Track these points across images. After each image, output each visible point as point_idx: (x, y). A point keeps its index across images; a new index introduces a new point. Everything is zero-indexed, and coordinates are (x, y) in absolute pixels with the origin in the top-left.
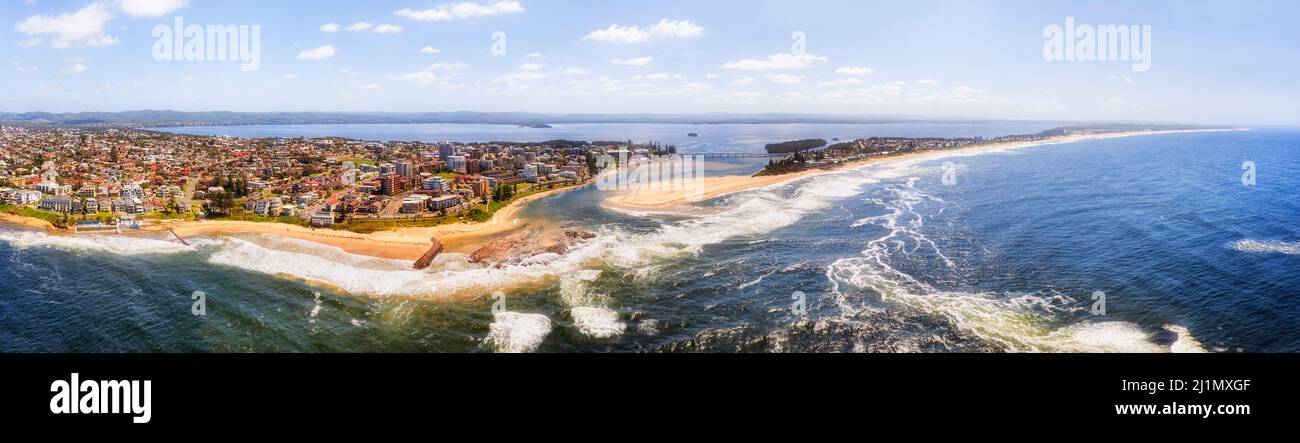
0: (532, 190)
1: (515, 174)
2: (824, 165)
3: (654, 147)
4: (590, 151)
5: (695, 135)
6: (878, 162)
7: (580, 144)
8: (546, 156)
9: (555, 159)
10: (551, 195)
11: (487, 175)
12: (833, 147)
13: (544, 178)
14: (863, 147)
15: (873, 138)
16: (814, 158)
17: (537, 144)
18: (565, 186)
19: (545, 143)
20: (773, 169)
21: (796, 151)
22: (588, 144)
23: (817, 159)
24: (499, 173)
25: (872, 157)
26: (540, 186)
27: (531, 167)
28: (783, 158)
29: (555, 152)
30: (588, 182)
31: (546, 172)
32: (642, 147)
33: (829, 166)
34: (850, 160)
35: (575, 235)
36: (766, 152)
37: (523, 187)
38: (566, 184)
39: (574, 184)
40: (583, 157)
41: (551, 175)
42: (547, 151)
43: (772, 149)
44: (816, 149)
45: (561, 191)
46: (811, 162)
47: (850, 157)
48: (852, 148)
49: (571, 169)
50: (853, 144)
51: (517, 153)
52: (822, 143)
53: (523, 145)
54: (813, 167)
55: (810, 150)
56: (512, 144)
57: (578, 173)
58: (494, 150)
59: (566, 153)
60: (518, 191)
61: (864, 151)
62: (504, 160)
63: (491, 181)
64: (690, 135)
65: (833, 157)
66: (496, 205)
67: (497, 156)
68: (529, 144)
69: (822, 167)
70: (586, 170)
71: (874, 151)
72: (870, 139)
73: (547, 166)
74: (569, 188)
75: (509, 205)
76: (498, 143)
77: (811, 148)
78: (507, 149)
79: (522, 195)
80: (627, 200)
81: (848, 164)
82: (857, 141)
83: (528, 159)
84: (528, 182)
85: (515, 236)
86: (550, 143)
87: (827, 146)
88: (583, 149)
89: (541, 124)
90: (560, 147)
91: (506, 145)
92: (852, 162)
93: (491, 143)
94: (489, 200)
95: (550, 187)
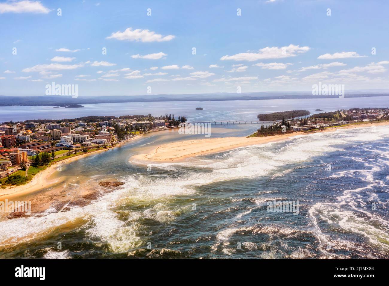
0: (69, 155)
1: (53, 144)
2: (307, 130)
3: (170, 119)
4: (118, 123)
5: (201, 109)
6: (358, 127)
7: (109, 118)
8: (80, 129)
9: (88, 131)
10: (86, 157)
11: (25, 147)
12: (316, 116)
13: (79, 145)
14: (344, 116)
15: (355, 109)
16: (299, 124)
17: (72, 120)
18: (98, 149)
19: (79, 119)
20: (263, 132)
21: (283, 119)
22: (116, 118)
23: (301, 125)
24: (36, 145)
25: (352, 123)
26: (76, 151)
27: (67, 138)
28: (271, 124)
29: (88, 125)
30: (117, 146)
31: (81, 141)
32: (159, 118)
33: (312, 130)
34: (331, 126)
35: (107, 184)
36: (258, 120)
37: (59, 154)
38: (98, 148)
39: (105, 147)
40: (113, 128)
41: (85, 143)
42: (82, 125)
43: (263, 118)
44: (300, 118)
45: (94, 154)
46: (296, 127)
47: (331, 124)
48: (334, 117)
49: (102, 137)
50: (335, 113)
51: (53, 128)
52: (305, 113)
53: (59, 122)
54: (298, 130)
55: (295, 119)
56: (49, 121)
57: (108, 140)
58: (30, 127)
59: (97, 126)
60: (56, 157)
61: (345, 119)
62: (41, 134)
63: (29, 152)
64: (198, 109)
65: (316, 123)
66: (35, 170)
67: (33, 132)
68: (64, 121)
69: (305, 131)
70: (115, 137)
71: (355, 119)
72: (351, 110)
73: (82, 136)
74: (102, 151)
75: (47, 169)
76: (35, 121)
77: (296, 116)
78: (43, 126)
79: (59, 159)
80: (148, 157)
81: (330, 129)
82: (338, 112)
83: (64, 131)
84: (65, 149)
85: (54, 191)
86: (85, 119)
87: (310, 115)
88: (112, 122)
89: (74, 104)
90: (91, 121)
91: (42, 122)
92: (334, 128)
93: (27, 121)
94: (28, 167)
95: (85, 151)
